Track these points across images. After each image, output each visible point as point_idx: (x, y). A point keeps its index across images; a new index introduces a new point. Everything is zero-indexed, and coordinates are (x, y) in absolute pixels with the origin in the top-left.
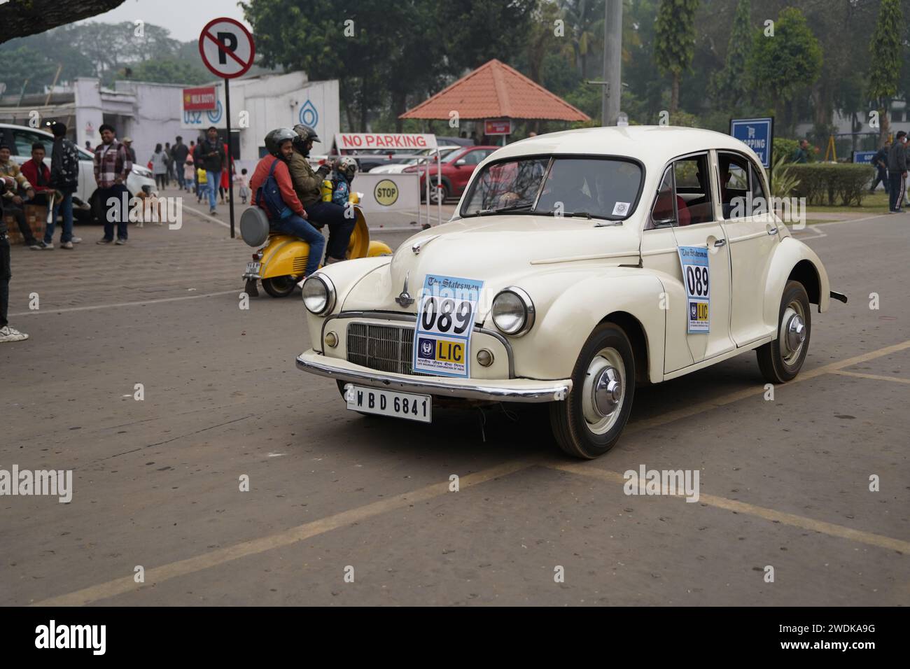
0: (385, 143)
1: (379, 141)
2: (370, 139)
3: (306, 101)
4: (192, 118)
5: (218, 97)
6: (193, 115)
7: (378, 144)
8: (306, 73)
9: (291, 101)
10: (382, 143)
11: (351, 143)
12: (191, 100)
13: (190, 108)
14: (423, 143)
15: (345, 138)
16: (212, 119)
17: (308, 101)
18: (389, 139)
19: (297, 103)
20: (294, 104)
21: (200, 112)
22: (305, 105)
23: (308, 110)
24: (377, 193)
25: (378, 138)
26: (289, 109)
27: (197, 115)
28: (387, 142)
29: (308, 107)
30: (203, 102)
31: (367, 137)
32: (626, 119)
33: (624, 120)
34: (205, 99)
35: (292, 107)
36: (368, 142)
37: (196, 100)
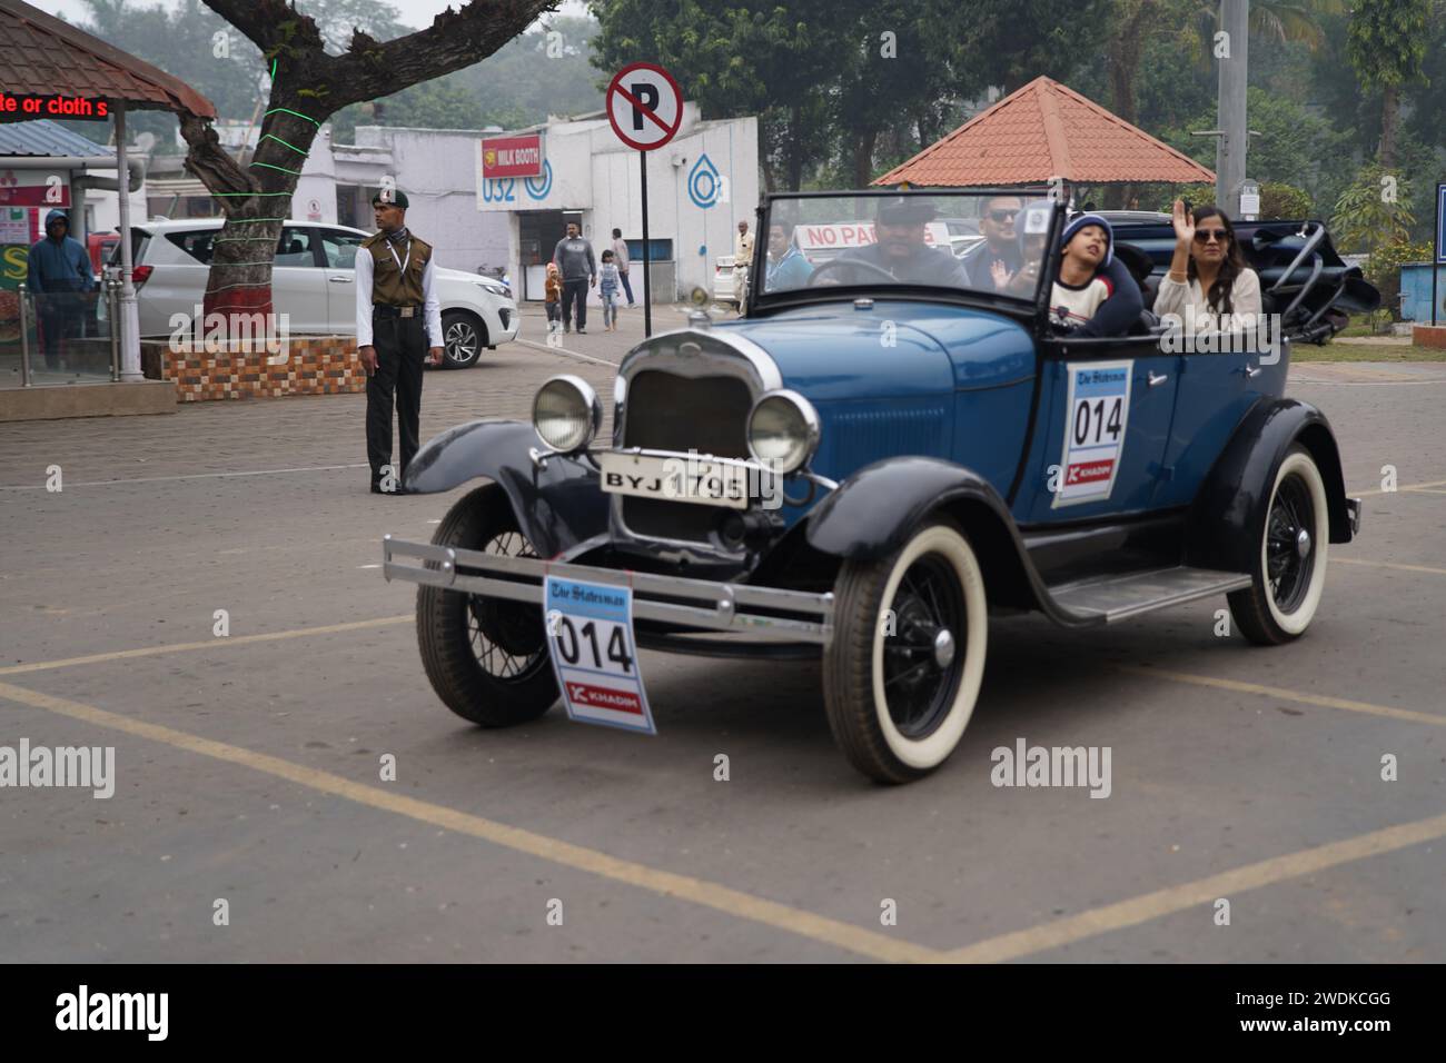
1: (862, 235)
3: (700, 156)
4: (497, 192)
5: (545, 152)
6: (500, 186)
8: (698, 106)
9: (675, 156)
12: (497, 159)
13: (494, 173)
16: (535, 193)
17: (704, 156)
19: (684, 161)
20: (679, 162)
21: (512, 180)
22: (698, 164)
23: (704, 173)
26: (670, 172)
27: (506, 186)
29: (704, 167)
30: (518, 163)
32: (1255, 188)
33: (1251, 191)
34: (522, 157)
35: (676, 167)
36: (845, 238)
37: (504, 158)
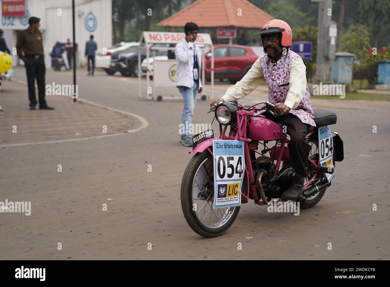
0: (177, 39)
1: (173, 38)
2: (167, 36)
7: (172, 40)
10: (175, 39)
11: (155, 39)
14: (201, 40)
15: (150, 36)
18: (179, 37)
24: (171, 74)
25: (172, 36)
28: (179, 39)
31: (165, 35)
32: (335, 26)
33: (334, 27)
36: (166, 39)
